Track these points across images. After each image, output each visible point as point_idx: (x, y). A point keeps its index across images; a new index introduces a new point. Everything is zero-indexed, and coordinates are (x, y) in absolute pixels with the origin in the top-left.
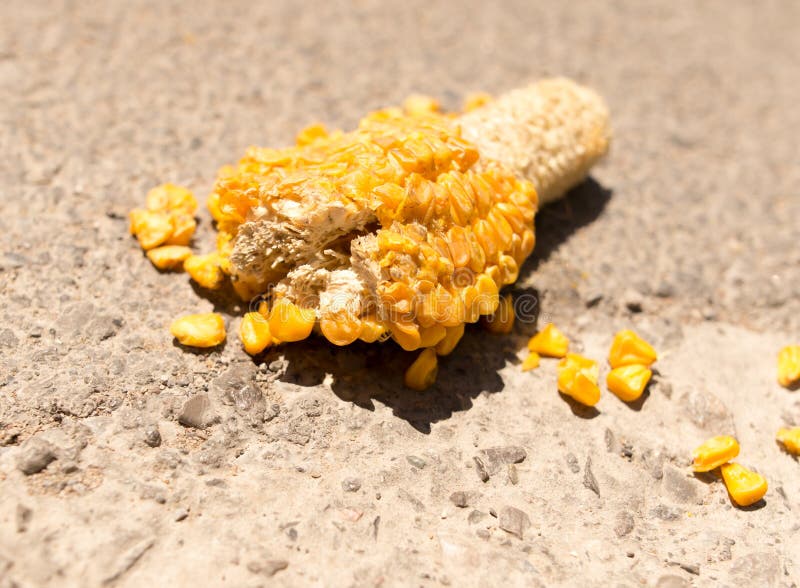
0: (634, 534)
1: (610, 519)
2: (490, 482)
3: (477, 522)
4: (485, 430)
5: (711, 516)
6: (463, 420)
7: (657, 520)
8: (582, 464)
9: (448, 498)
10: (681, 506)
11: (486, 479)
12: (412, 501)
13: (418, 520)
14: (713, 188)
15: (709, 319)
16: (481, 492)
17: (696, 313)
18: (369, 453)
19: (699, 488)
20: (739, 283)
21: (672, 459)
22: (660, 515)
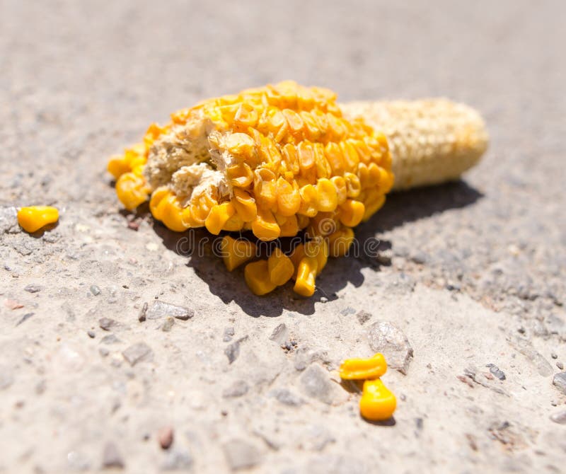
0: (241, 400)
1: (227, 382)
2: (144, 324)
3: (108, 344)
4: (174, 291)
5: (331, 416)
6: (162, 279)
7: (274, 399)
8: (236, 338)
9: (98, 320)
10: (306, 398)
11: (142, 319)
12: (69, 312)
13: (61, 325)
14: (523, 213)
15: (451, 288)
16: (132, 326)
17: (441, 282)
18: (67, 275)
19: (335, 391)
20: (499, 272)
21: (326, 363)
22: (278, 397)
